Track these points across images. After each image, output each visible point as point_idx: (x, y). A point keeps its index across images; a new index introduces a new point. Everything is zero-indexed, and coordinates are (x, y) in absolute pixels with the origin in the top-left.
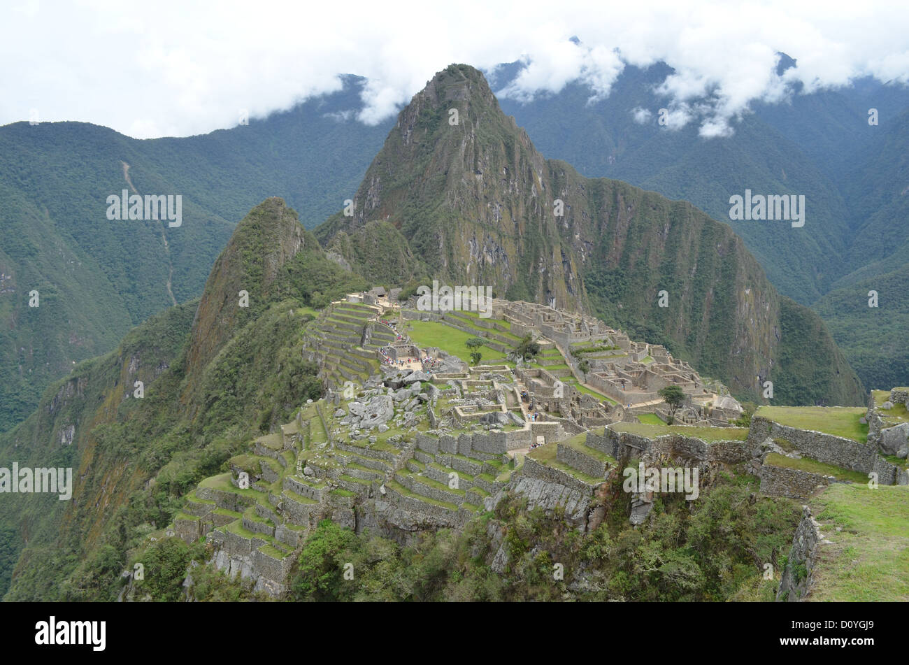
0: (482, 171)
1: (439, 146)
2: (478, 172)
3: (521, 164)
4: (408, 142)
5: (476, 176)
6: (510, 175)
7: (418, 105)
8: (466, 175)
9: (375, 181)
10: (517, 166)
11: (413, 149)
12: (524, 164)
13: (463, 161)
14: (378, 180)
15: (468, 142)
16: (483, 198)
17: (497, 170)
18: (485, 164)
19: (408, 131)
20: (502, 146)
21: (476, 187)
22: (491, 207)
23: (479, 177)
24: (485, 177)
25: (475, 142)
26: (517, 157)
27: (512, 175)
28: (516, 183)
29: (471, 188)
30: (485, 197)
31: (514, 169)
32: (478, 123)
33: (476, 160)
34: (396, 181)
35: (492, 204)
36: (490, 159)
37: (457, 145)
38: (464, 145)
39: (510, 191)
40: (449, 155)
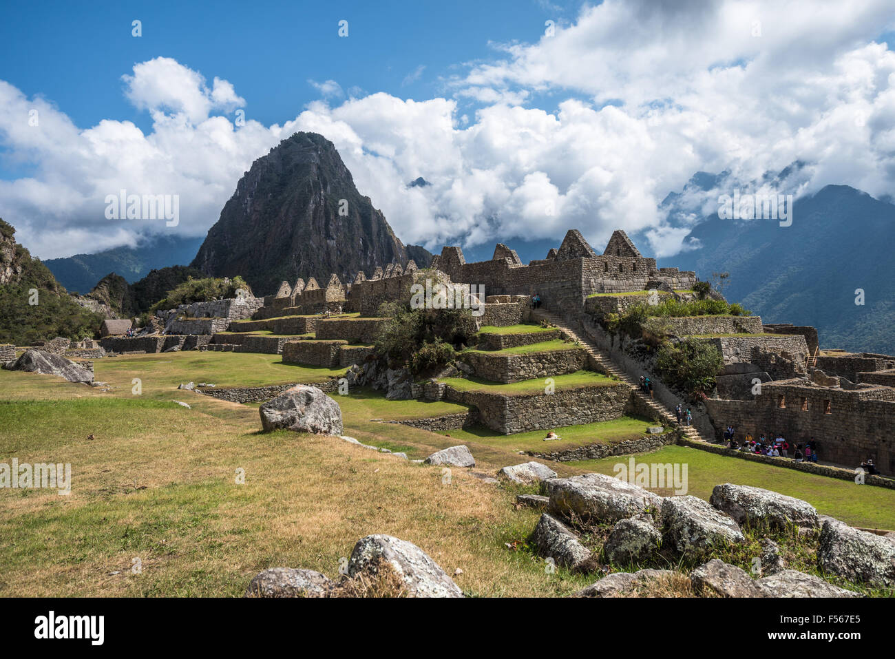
0: (335, 237)
1: (283, 210)
2: (328, 236)
3: (379, 235)
4: (248, 210)
5: (328, 241)
6: (368, 246)
7: (260, 170)
8: (314, 237)
9: (209, 255)
10: (375, 238)
11: (254, 217)
12: (382, 236)
13: (311, 224)
14: (212, 254)
15: (317, 204)
16: (336, 265)
17: (353, 240)
18: (338, 229)
19: (249, 199)
20: (358, 215)
21: (328, 254)
22: (346, 277)
23: (332, 243)
24: (339, 243)
25: (325, 205)
26: (375, 228)
27: (370, 247)
28: (374, 255)
29: (322, 253)
30: (340, 266)
31: (371, 241)
32: (329, 188)
33: (327, 224)
34: (234, 253)
35: (348, 274)
36: (343, 226)
37: (304, 206)
38: (312, 206)
39: (369, 263)
40: (294, 217)
